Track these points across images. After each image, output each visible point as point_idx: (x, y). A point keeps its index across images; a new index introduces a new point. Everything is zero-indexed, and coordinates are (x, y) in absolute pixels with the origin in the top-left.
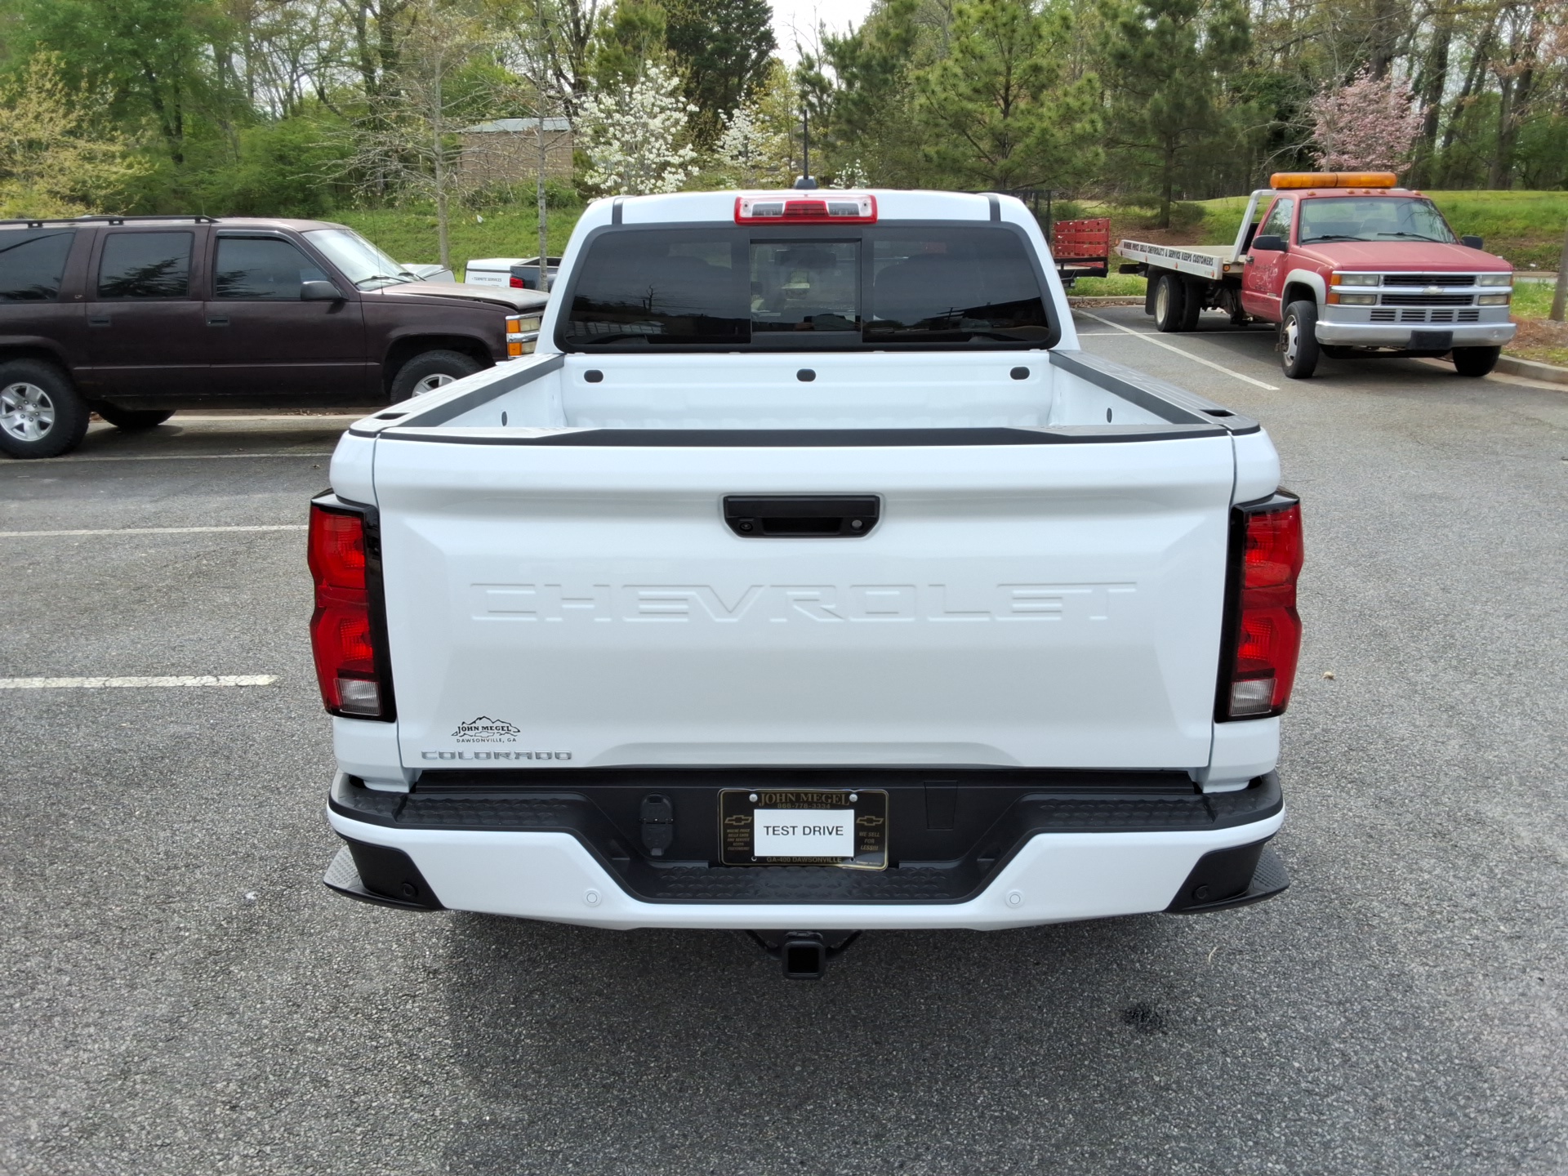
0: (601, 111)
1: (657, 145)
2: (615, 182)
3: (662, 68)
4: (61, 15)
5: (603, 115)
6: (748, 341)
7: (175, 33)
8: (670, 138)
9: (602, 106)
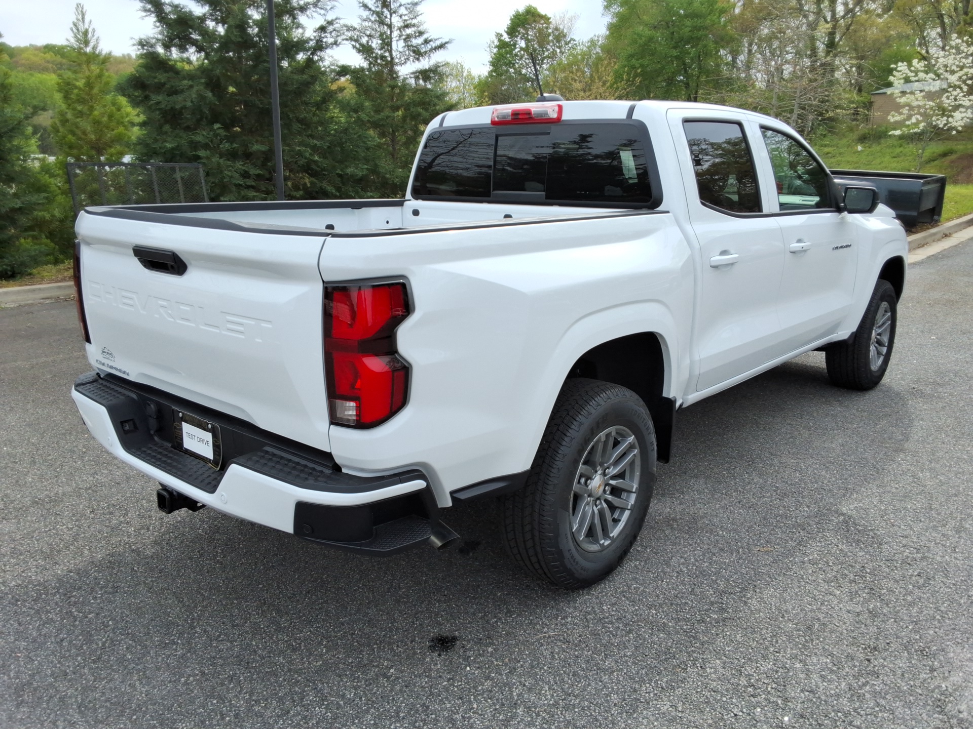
0: (911, 71)
1: (955, 93)
2: (917, 119)
3: (965, 39)
4: (644, 39)
5: (913, 74)
6: (489, 196)
7: (701, 44)
8: (965, 88)
9: (912, 68)
